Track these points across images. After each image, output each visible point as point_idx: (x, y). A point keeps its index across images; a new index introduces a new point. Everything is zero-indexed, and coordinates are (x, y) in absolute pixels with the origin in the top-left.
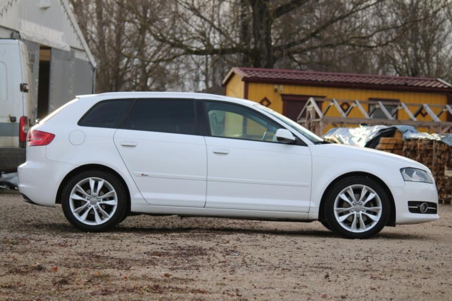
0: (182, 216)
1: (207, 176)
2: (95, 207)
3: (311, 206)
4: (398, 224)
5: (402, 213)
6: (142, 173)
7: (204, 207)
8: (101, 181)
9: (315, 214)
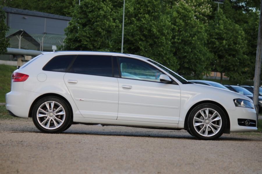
0: (103, 125)
1: (118, 101)
2: (53, 118)
3: (180, 120)
4: (231, 132)
5: (234, 126)
6: (80, 99)
7: (117, 120)
8: (52, 102)
9: (182, 125)
